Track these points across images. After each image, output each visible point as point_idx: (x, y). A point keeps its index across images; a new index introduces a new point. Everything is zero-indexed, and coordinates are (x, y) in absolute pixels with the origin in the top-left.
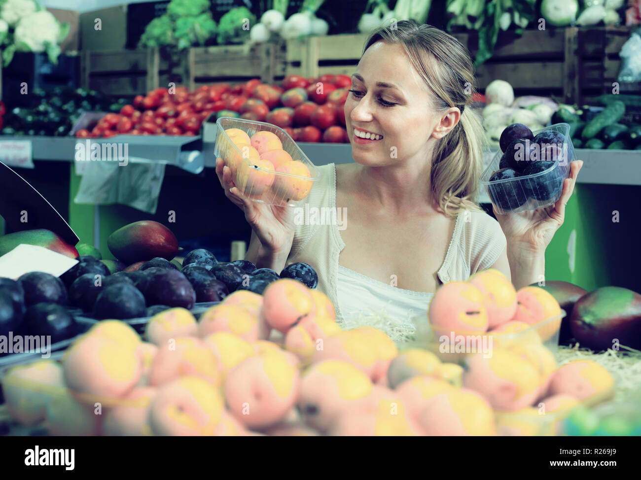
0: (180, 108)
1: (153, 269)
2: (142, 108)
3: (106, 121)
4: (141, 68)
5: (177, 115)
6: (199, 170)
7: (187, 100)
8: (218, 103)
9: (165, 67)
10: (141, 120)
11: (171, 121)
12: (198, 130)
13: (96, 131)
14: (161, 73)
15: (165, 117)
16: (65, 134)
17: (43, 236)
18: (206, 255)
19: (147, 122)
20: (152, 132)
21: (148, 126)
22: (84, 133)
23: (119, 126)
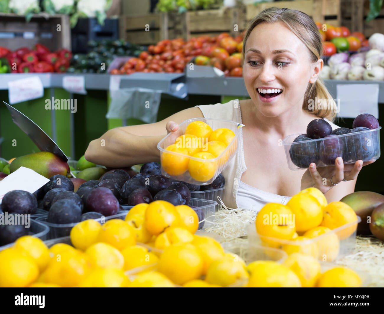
0: (175, 53)
1: (107, 181)
2: (153, 54)
3: (130, 63)
4: (156, 26)
5: (173, 58)
6: (184, 96)
7: (181, 48)
8: (199, 51)
9: (171, 25)
10: (151, 62)
11: (169, 63)
12: (183, 70)
13: (123, 70)
14: (169, 29)
15: (165, 60)
16: (104, 72)
17: (45, 157)
18: (154, 166)
19: (154, 63)
20: (156, 71)
21: (155, 66)
22: (116, 71)
23: (137, 67)
